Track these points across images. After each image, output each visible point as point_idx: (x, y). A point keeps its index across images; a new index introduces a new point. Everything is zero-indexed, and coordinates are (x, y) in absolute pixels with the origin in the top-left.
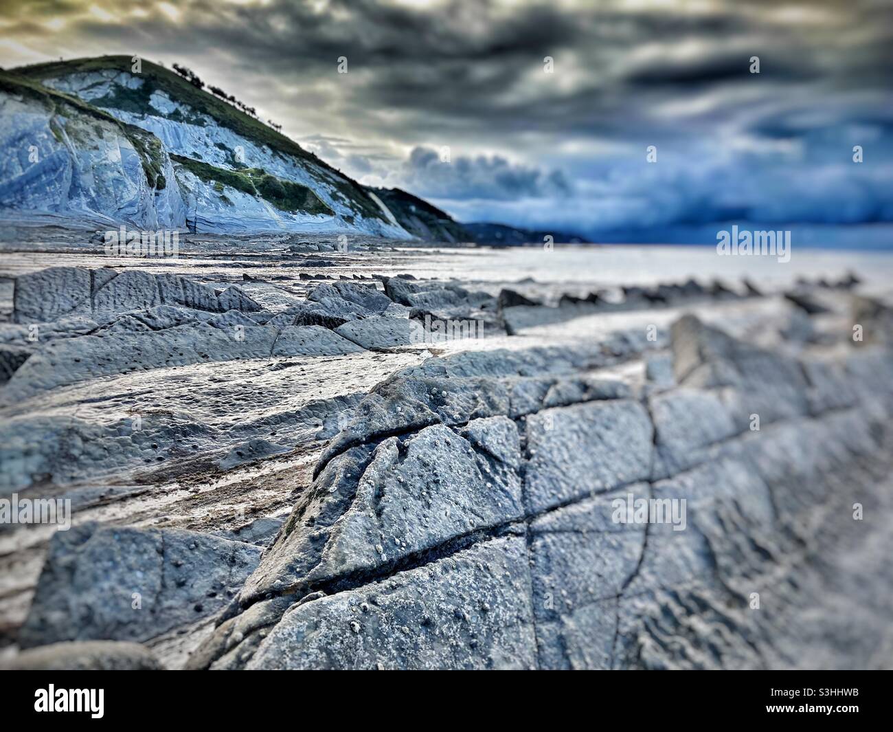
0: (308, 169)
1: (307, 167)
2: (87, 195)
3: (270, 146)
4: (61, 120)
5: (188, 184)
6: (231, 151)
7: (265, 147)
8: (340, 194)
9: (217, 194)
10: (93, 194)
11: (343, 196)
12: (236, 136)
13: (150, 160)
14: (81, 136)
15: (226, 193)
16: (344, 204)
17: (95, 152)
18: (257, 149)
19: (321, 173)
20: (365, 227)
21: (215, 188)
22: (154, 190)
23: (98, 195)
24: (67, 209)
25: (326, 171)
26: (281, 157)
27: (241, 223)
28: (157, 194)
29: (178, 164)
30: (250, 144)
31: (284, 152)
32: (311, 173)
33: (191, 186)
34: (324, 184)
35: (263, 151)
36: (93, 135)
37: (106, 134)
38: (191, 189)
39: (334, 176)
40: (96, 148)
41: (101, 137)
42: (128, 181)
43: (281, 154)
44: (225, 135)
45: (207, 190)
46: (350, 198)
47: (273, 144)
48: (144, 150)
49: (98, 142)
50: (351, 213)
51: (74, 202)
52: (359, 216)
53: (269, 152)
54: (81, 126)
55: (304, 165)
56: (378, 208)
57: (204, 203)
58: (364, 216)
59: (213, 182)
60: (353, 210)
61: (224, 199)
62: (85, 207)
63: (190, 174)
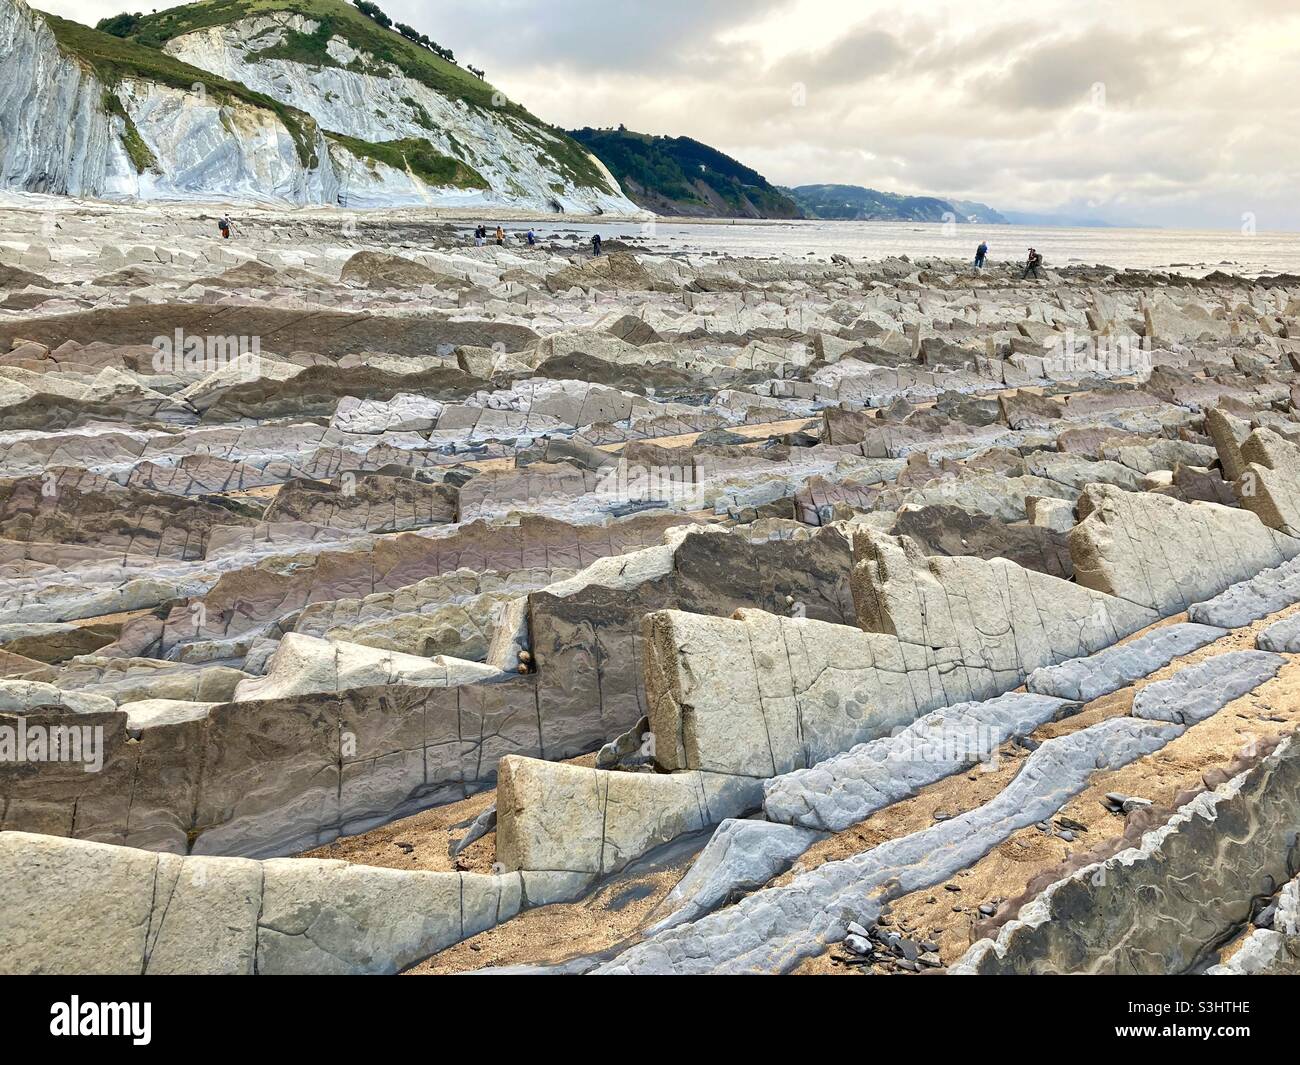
0: (512, 128)
1: (510, 124)
2: (250, 177)
3: (466, 99)
4: (229, 110)
5: (342, 162)
6: (420, 107)
7: (459, 101)
8: (549, 157)
9: (369, 170)
10: (256, 177)
11: (554, 160)
12: (426, 89)
13: (305, 141)
14: (245, 124)
15: (378, 169)
16: (553, 170)
17: (256, 138)
18: (450, 105)
19: (528, 131)
20: (578, 198)
21: (367, 165)
22: (308, 169)
23: (259, 177)
24: (235, 189)
25: (535, 129)
26: (479, 114)
27: (388, 198)
28: (310, 173)
29: (334, 141)
30: (442, 98)
31: (483, 107)
32: (515, 132)
33: (344, 163)
34: (530, 145)
35: (458, 106)
36: (255, 123)
37: (266, 121)
38: (345, 165)
39: (545, 135)
40: (257, 135)
41: (262, 124)
42: (284, 164)
43: (479, 109)
44: (414, 88)
45: (360, 166)
46: (561, 162)
47: (470, 97)
48: (301, 131)
49: (260, 129)
50: (562, 181)
51: (241, 183)
52: (571, 184)
53: (465, 107)
54: (246, 115)
55: (507, 122)
56: (598, 173)
57: (355, 180)
58: (576, 185)
59: (366, 158)
60: (564, 177)
61: (376, 175)
62: (249, 188)
63: (345, 151)
